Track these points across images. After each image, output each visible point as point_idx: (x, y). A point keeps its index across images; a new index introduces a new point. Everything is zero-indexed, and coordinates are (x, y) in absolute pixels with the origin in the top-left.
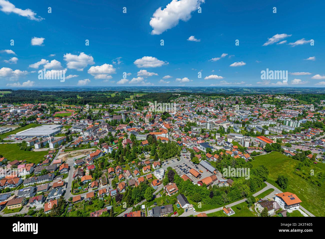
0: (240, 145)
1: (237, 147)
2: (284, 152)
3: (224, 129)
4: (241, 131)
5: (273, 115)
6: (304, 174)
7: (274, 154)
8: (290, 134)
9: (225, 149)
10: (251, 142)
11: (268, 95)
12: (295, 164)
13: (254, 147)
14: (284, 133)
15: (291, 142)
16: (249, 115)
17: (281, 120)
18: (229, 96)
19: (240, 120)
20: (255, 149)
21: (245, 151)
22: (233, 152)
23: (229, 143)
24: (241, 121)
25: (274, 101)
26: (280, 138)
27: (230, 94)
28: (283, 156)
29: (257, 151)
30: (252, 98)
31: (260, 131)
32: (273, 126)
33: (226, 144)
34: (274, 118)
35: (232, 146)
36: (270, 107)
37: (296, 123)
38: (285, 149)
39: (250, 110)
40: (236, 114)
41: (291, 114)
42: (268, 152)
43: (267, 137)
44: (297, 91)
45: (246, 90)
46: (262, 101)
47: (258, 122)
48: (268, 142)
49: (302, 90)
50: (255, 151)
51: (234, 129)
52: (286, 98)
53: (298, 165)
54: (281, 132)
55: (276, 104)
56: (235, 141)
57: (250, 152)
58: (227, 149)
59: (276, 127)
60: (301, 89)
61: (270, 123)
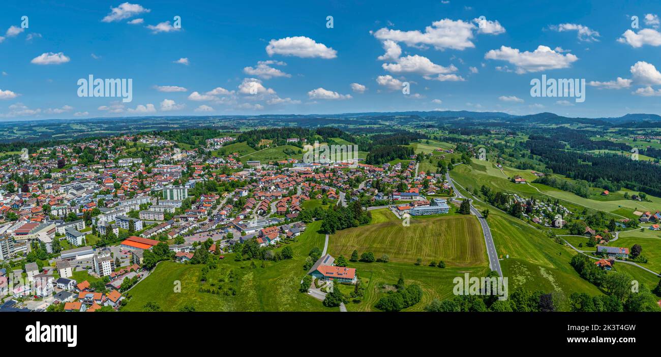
0: (93, 276)
1: (86, 284)
2: (176, 257)
3: (43, 245)
4: (86, 240)
5: (142, 182)
6: (213, 285)
7: (162, 268)
8: (178, 216)
9: (60, 301)
10: (114, 260)
11: (125, 136)
12: (197, 274)
13: (122, 268)
14: (168, 217)
15: (182, 232)
16: (96, 191)
17: (157, 191)
18: (40, 146)
19: (78, 211)
20: (126, 272)
21: (108, 286)
22: (81, 301)
23: (66, 282)
24: (81, 211)
25: (138, 149)
26: (163, 229)
27: (41, 141)
28: (176, 267)
29: (131, 276)
30: (93, 147)
31: (125, 226)
32: (146, 209)
33: (59, 288)
34: (145, 188)
35: (76, 287)
36: (134, 165)
37: (182, 190)
38: (176, 250)
39: (95, 179)
40: (64, 195)
41: (172, 174)
42: (150, 269)
43: (142, 237)
44: (172, 124)
45: (78, 127)
46: (116, 153)
47: (117, 205)
48: (146, 247)
49: (178, 122)
50: (127, 278)
51: (69, 239)
52: (156, 141)
53: (202, 273)
54: (162, 217)
55: (143, 157)
56: (78, 270)
57: (118, 283)
58: (66, 300)
59: (152, 209)
60: (177, 120)
61: (139, 202)
